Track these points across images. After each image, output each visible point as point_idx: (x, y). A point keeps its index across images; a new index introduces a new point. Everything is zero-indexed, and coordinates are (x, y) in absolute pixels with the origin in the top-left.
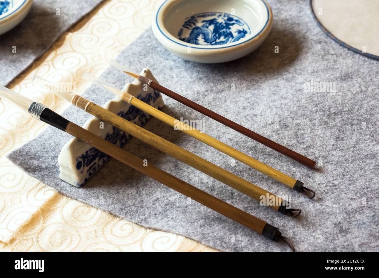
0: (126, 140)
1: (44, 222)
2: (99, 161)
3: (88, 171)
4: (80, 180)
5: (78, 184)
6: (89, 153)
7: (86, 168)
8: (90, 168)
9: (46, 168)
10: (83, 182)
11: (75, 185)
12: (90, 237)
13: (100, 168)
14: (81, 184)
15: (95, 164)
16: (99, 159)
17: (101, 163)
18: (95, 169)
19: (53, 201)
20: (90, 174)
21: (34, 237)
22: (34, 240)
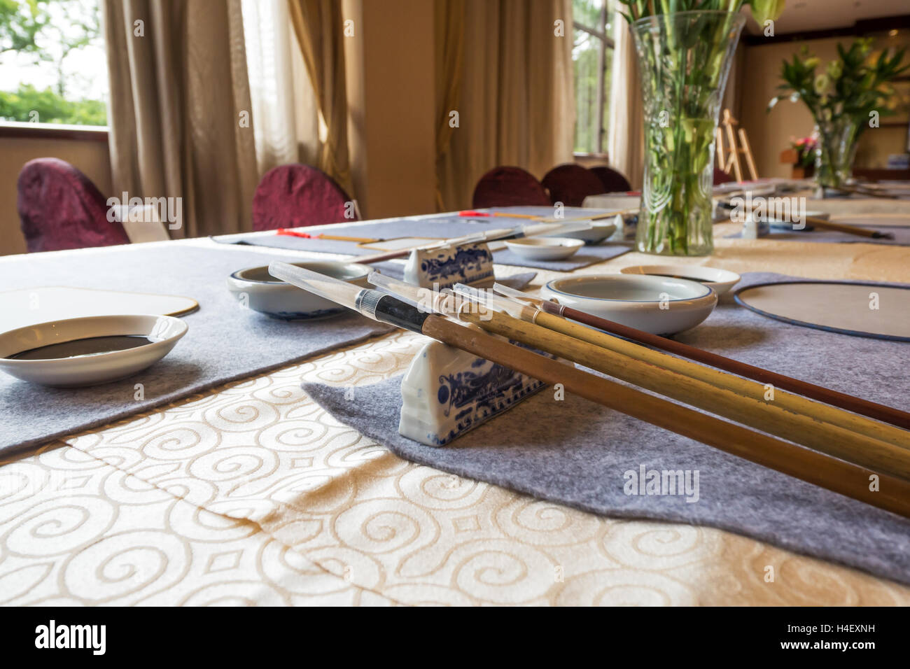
0: (522, 393)
1: (356, 493)
2: (477, 410)
3: (458, 417)
4: (442, 429)
5: (436, 438)
6: (463, 378)
7: (455, 411)
8: (462, 414)
9: (374, 417)
10: (446, 435)
11: (429, 442)
12: (464, 528)
13: (478, 424)
14: (442, 440)
15: (470, 410)
16: (479, 406)
17: (480, 414)
18: (469, 421)
19: (381, 463)
20: (460, 427)
21: (328, 519)
22: (327, 524)
